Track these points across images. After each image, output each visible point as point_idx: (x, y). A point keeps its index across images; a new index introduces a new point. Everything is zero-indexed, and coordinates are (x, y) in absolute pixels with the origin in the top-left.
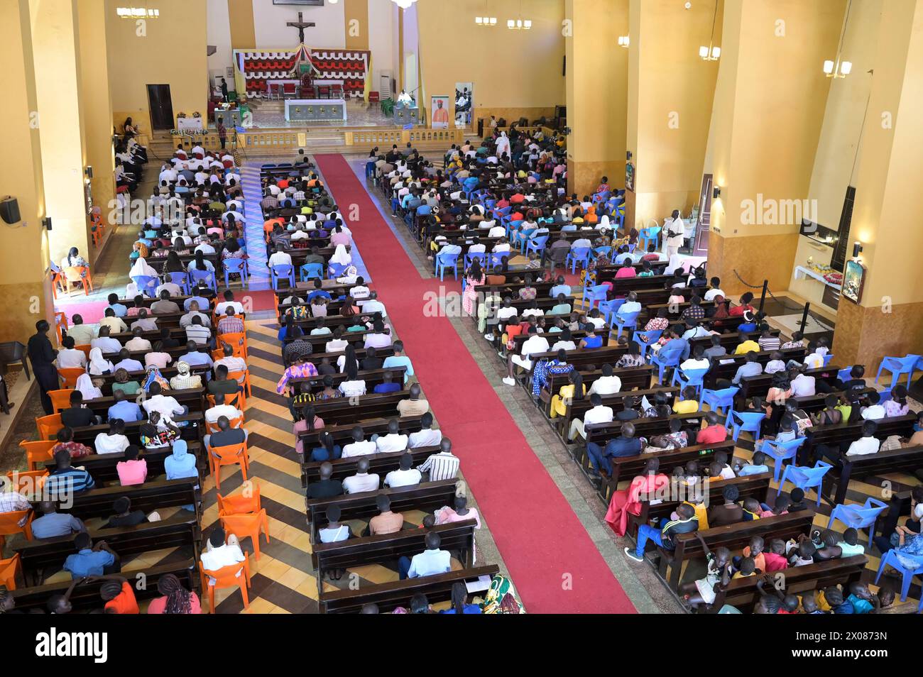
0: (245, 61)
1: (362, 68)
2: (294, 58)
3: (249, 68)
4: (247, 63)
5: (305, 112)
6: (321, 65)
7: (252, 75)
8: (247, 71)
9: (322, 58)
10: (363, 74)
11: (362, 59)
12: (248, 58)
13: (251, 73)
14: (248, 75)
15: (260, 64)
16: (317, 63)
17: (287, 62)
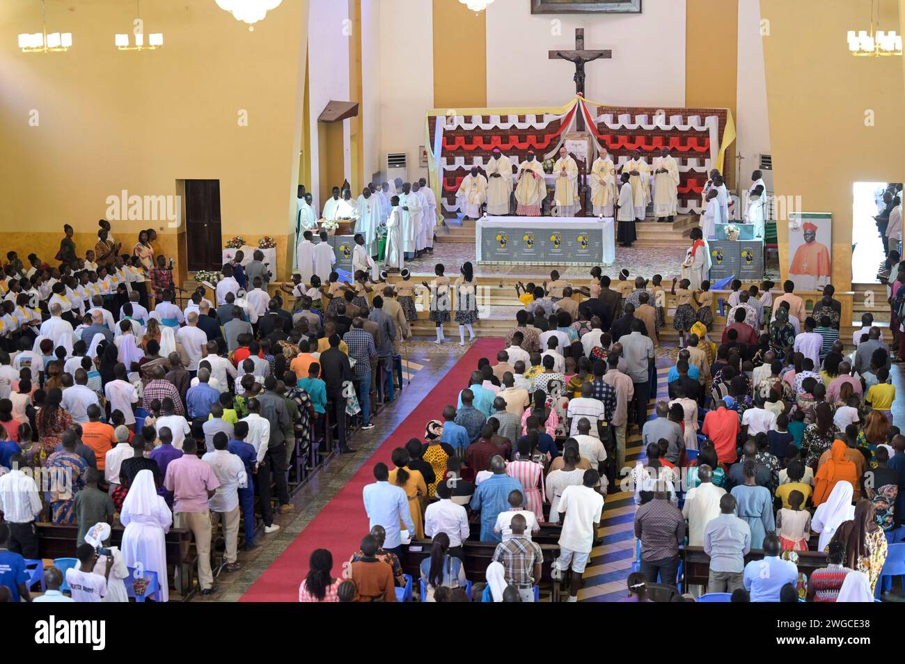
0: (446, 133)
1: (705, 149)
2: (556, 126)
3: (454, 147)
4: (449, 137)
5: (516, 242)
6: (615, 140)
7: (460, 161)
8: (449, 155)
9: (617, 127)
10: (706, 160)
11: (703, 129)
12: (453, 127)
13: (457, 159)
14: (451, 162)
15: (478, 140)
16: (607, 138)
17: (540, 135)
